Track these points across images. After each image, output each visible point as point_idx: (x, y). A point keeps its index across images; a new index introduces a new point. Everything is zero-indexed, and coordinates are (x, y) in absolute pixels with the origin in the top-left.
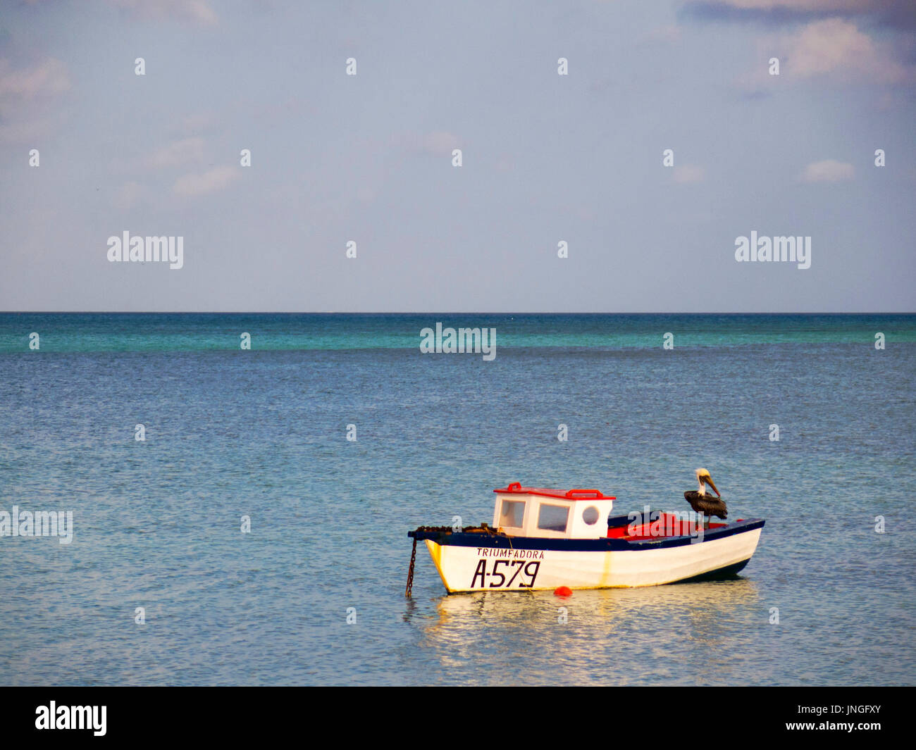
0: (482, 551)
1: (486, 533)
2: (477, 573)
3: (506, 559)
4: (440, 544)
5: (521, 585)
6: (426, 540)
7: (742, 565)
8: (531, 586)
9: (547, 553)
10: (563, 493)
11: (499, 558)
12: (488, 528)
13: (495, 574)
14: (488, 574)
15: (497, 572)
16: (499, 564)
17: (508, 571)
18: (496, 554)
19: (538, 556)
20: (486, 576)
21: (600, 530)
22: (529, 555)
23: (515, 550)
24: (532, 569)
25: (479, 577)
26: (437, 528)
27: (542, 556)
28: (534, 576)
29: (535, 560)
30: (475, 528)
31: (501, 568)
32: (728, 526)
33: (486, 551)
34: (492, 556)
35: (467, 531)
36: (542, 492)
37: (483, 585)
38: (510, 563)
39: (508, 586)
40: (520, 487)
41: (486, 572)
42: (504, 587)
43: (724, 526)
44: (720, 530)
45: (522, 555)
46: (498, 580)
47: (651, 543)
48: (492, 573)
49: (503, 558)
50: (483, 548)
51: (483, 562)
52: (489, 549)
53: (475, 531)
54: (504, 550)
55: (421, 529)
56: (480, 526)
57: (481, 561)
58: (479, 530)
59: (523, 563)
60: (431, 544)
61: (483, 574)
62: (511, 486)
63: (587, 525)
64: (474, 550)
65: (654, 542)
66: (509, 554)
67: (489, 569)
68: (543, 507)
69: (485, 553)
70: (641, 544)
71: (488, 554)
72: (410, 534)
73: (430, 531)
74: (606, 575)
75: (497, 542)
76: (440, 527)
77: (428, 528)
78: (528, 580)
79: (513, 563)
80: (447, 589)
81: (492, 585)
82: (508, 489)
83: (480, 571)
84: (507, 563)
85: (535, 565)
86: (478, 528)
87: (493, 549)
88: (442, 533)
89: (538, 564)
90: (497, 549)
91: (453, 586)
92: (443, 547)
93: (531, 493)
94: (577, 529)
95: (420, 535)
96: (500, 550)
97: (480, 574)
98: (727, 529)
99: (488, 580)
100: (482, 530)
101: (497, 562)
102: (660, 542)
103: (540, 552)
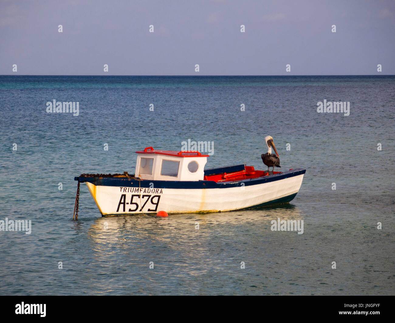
0: (123, 189)
1: (127, 178)
2: (120, 203)
3: (139, 194)
4: (96, 185)
5: (149, 210)
6: (86, 182)
7: (292, 197)
8: (156, 210)
9: (164, 190)
10: (176, 153)
11: (134, 193)
12: (128, 175)
13: (132, 203)
14: (128, 203)
15: (133, 202)
16: (134, 197)
17: (140, 202)
18: (132, 191)
19: (159, 192)
20: (126, 205)
21: (199, 176)
22: (153, 192)
23: (144, 189)
24: (155, 200)
25: (122, 206)
26: (94, 175)
27: (161, 192)
28: (157, 204)
29: (157, 194)
30: (120, 175)
31: (135, 199)
32: (283, 173)
33: (125, 189)
34: (129, 192)
35: (114, 177)
36: (165, 153)
37: (124, 210)
38: (141, 197)
39: (141, 210)
40: (153, 150)
41: (126, 202)
42: (138, 212)
43: (280, 173)
44: (277, 175)
45: (149, 192)
46: (134, 207)
47: (232, 183)
48: (130, 203)
49: (136, 193)
50: (123, 187)
51: (124, 196)
52: (128, 188)
53: (119, 176)
54: (137, 188)
55: (82, 176)
56: (123, 173)
57: (122, 195)
58: (122, 176)
59: (149, 196)
60: (90, 185)
61: (124, 203)
62: (146, 149)
63: (191, 173)
64: (118, 188)
65: (233, 183)
66: (140, 190)
67: (128, 200)
68: (164, 161)
69: (125, 190)
70: (225, 184)
71: (127, 191)
72: (76, 179)
73: (89, 176)
74: (202, 203)
75: (132, 183)
76: (96, 174)
77: (88, 175)
78: (153, 207)
79: (143, 196)
80: (101, 213)
81: (130, 210)
82: (144, 151)
83: (122, 201)
84: (139, 196)
85: (157, 198)
86: (122, 175)
87: (130, 188)
88: (97, 178)
89: (159, 197)
90: (132, 188)
91: (105, 211)
92: (97, 187)
93: (157, 153)
94: (185, 176)
95: (82, 179)
96: (135, 188)
97: (122, 203)
98: (281, 175)
99: (128, 207)
100: (124, 176)
101: (133, 196)
102: (237, 183)
103: (160, 189)
